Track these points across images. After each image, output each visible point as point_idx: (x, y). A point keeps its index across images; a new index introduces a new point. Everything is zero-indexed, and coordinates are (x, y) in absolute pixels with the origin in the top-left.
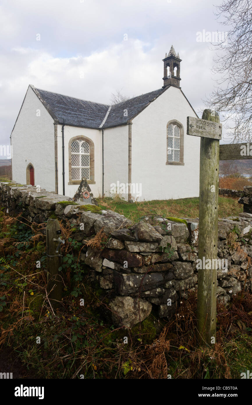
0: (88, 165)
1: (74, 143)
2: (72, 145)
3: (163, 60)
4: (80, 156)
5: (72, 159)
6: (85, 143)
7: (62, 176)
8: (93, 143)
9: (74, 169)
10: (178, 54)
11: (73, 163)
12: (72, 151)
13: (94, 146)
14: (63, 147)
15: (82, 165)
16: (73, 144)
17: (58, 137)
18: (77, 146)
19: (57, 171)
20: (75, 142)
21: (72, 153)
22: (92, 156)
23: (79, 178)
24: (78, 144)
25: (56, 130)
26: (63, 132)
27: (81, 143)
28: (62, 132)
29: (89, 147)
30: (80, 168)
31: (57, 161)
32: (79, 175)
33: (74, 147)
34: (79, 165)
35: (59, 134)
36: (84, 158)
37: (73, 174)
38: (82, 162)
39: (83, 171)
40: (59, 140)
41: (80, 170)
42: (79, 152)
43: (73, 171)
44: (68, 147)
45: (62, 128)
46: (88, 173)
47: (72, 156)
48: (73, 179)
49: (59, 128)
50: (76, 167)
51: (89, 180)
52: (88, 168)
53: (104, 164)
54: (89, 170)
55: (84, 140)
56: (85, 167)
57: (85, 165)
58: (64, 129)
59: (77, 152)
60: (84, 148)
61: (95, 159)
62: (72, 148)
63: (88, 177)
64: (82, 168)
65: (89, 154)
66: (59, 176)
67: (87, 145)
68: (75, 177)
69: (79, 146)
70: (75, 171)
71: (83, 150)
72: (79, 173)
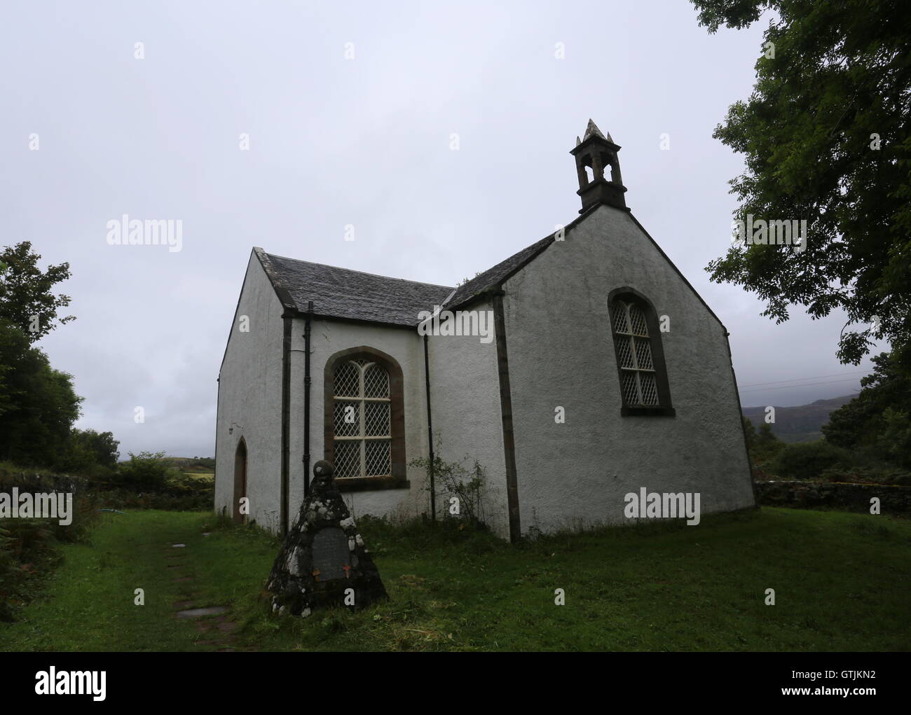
0: (387, 432)
1: (341, 368)
2: (336, 375)
3: (571, 152)
4: (363, 405)
5: (336, 414)
6: (376, 370)
7: (302, 464)
8: (399, 368)
9: (342, 446)
10: (609, 135)
11: (339, 428)
12: (336, 392)
13: (402, 374)
14: (307, 380)
15: (367, 432)
16: (339, 371)
17: (292, 353)
18: (352, 376)
19: (285, 451)
20: (347, 367)
21: (336, 397)
22: (397, 404)
23: (358, 472)
25: (287, 332)
26: (307, 337)
27: (363, 369)
28: (303, 339)
30: (361, 440)
31: (289, 421)
32: (358, 463)
33: (344, 380)
34: (358, 432)
35: (297, 344)
36: (375, 411)
37: (339, 460)
38: (367, 423)
39: (370, 450)
40: (297, 361)
41: (363, 445)
42: (357, 393)
43: (339, 451)
44: (323, 379)
45: (305, 328)
46: (388, 453)
47: (336, 405)
48: (339, 477)
49: (297, 329)
50: (347, 438)
51: (388, 475)
52: (384, 441)
53: (432, 425)
54: (388, 445)
55: (373, 361)
56: (378, 437)
57: (377, 432)
58: (309, 331)
59: (352, 393)
60: (374, 382)
61: (406, 414)
62: (336, 383)
63: (386, 467)
64: (368, 442)
65: (389, 400)
66: (291, 466)
67: (383, 374)
68: (345, 468)
69: (357, 376)
70: (345, 450)
71: (369, 389)
72: (358, 454)
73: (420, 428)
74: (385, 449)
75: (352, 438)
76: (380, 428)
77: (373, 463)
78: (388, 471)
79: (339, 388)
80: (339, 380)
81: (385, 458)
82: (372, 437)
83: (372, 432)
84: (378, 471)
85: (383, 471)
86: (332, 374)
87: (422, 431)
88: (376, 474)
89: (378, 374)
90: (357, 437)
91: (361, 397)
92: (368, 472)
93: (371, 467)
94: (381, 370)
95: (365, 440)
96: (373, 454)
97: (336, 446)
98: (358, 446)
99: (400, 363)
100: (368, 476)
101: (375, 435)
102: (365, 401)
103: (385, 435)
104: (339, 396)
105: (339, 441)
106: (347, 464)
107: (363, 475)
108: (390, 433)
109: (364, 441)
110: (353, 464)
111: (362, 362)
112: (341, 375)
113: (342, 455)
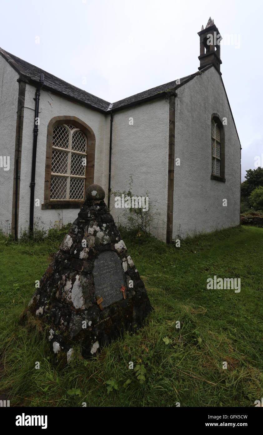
0: (83, 174)
1: (58, 128)
2: (54, 132)
4: (70, 155)
5: (53, 158)
6: (79, 133)
7: (29, 189)
8: (94, 135)
9: (55, 179)
12: (54, 143)
13: (95, 139)
14: (36, 131)
15: (72, 172)
16: (56, 130)
17: (25, 109)
20: (61, 129)
21: (54, 147)
22: (91, 158)
23: (65, 197)
24: (66, 133)
25: (22, 93)
26: (37, 100)
27: (72, 132)
28: (34, 102)
29: (86, 141)
30: (68, 177)
31: (21, 157)
32: (65, 191)
33: (59, 136)
34: (66, 172)
35: (29, 103)
36: (77, 159)
37: (53, 188)
38: (72, 167)
39: (73, 183)
40: (28, 115)
41: (69, 180)
42: (67, 147)
43: (54, 182)
44: (46, 132)
45: (36, 93)
46: (83, 187)
47: (53, 152)
48: (53, 199)
49: (30, 92)
50: (59, 174)
51: (82, 200)
52: (81, 178)
53: (111, 172)
54: (83, 182)
55: (78, 128)
56: (77, 176)
57: (78, 173)
58: (39, 96)
59: (64, 146)
60: (78, 141)
61: (96, 164)
62: (54, 138)
63: (81, 194)
64: (72, 178)
65: (86, 154)
66: (21, 189)
67: (83, 138)
68: (57, 194)
69: (68, 136)
70: (57, 182)
71: (74, 146)
72: (66, 185)
73: (102, 173)
74: (81, 184)
75: (62, 175)
76: (79, 170)
77: (74, 191)
78: (82, 197)
79: (56, 141)
80: (56, 135)
81: (81, 189)
82: (75, 176)
83: (75, 172)
84: (77, 197)
85: (80, 197)
86: (52, 131)
87: (103, 175)
88: (75, 199)
89: (81, 137)
90: (66, 175)
91: (70, 149)
92: (71, 197)
93: (72, 194)
94: (82, 134)
95: (71, 177)
96: (74, 186)
97: (52, 179)
98: (66, 180)
99: (95, 132)
100: (71, 200)
101: (76, 175)
102: (72, 153)
103: (82, 175)
104: (55, 146)
105: (54, 176)
106: (58, 191)
107: (67, 198)
108: (84, 174)
109: (69, 178)
110: (62, 191)
111: (71, 127)
112: (58, 133)
113: (55, 185)
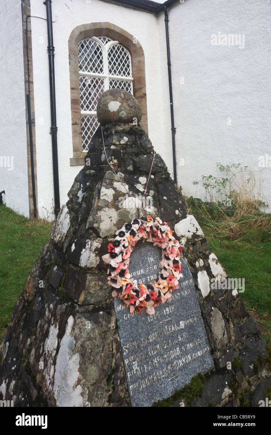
1: (85, 44)
2: (80, 50)
5: (81, 90)
6: (118, 49)
9: (88, 120)
11: (85, 102)
12: (81, 67)
13: (143, 54)
14: (51, 49)
16: (83, 47)
17: (32, 20)
18: (96, 53)
19: (31, 122)
20: (90, 44)
24: (98, 49)
26: (47, 3)
27: (106, 47)
28: (44, 7)
29: (130, 59)
31: (33, 91)
33: (88, 55)
37: (86, 133)
40: (38, 28)
42: (101, 70)
43: (86, 125)
44: (67, 50)
47: (81, 80)
48: (87, 150)
50: (93, 112)
53: (174, 101)
55: (115, 40)
59: (96, 70)
60: (117, 60)
61: (148, 91)
62: (80, 59)
65: (132, 79)
66: (37, 138)
67: (125, 55)
69: (101, 53)
70: (91, 124)
71: (113, 68)
79: (83, 63)
80: (83, 55)
86: (77, 49)
87: (162, 108)
89: (121, 53)
91: (105, 74)
94: (122, 49)
97: (83, 120)
99: (142, 44)
102: (110, 78)
104: (83, 71)
105: (86, 116)
112: (85, 51)
